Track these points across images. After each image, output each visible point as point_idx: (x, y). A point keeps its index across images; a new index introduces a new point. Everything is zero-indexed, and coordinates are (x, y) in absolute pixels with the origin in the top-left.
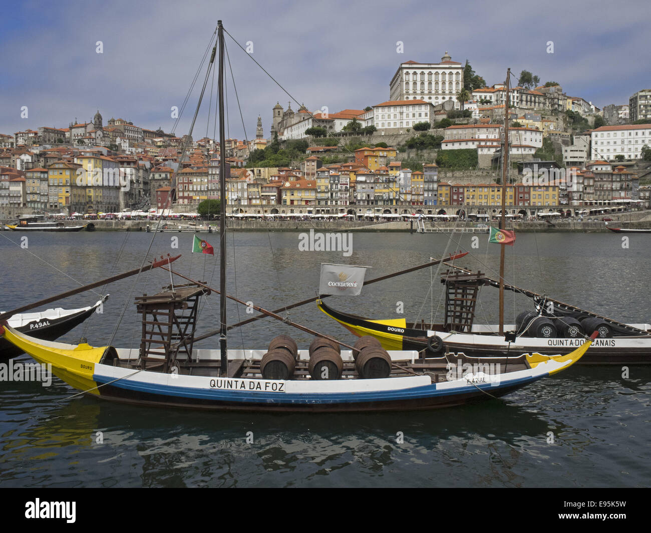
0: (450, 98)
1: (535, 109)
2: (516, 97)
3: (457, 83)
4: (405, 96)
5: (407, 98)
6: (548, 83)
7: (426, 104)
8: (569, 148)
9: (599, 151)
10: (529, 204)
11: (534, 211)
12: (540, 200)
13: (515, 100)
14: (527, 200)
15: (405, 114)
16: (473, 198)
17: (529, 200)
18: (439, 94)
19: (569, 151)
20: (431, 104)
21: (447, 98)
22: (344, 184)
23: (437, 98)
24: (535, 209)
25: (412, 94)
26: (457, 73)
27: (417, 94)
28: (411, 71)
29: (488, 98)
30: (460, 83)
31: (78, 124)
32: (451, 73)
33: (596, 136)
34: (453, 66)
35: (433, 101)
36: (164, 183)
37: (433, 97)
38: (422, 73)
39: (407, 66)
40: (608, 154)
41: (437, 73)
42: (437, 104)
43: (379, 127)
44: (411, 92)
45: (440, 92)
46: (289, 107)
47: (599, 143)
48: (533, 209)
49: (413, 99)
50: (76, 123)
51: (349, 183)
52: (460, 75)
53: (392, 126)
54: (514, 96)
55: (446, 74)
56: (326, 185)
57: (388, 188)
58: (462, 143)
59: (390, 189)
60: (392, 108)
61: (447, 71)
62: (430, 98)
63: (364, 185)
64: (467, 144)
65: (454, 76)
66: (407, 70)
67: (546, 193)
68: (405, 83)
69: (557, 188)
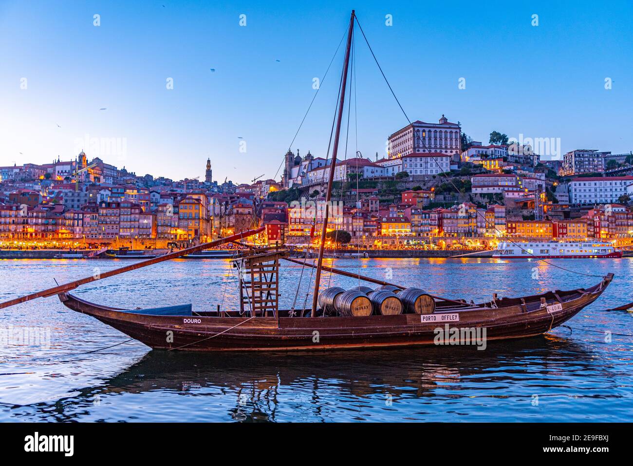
3: (456, 140)
4: (417, 149)
5: (418, 151)
7: (446, 156)
8: (557, 194)
9: (578, 197)
10: (567, 236)
15: (429, 164)
17: (566, 233)
18: (442, 149)
22: (433, 220)
25: (422, 148)
26: (456, 132)
27: (437, 148)
28: (421, 129)
30: (458, 140)
31: (61, 161)
32: (451, 132)
33: (575, 185)
34: (452, 126)
35: (449, 153)
37: (438, 151)
38: (430, 131)
39: (417, 125)
40: (590, 199)
41: (441, 132)
43: (408, 174)
44: (421, 146)
45: (443, 147)
46: (298, 154)
47: (578, 191)
52: (458, 134)
53: (419, 173)
54: (503, 152)
55: (447, 132)
56: (419, 220)
57: (468, 223)
58: (490, 188)
59: (470, 224)
60: (418, 159)
61: (449, 130)
62: (446, 152)
63: (449, 221)
64: (494, 189)
65: (454, 134)
66: (418, 128)
67: (578, 228)
68: (416, 138)
69: (586, 224)
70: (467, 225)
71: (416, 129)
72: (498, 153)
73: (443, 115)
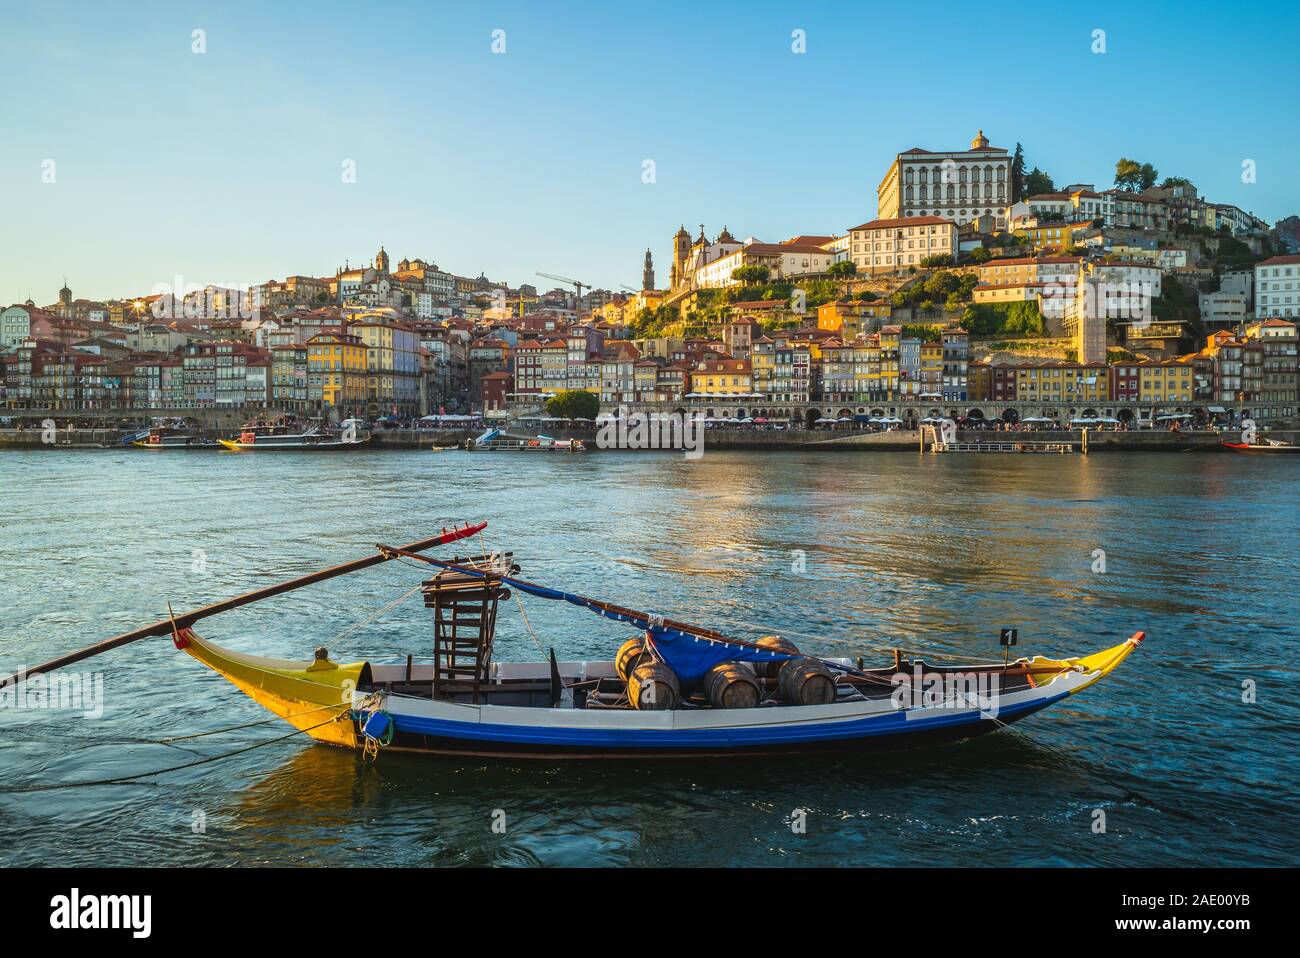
0: (988, 212)
1: (1146, 228)
2: (1109, 207)
3: (1001, 184)
4: (907, 211)
5: (910, 214)
6: (1170, 180)
7: (944, 223)
8: (1212, 297)
9: (1269, 301)
10: (1138, 397)
11: (1147, 410)
12: (1158, 392)
13: (1109, 212)
14: (1133, 392)
15: (906, 242)
16: (1032, 388)
17: (1138, 390)
18: (967, 206)
19: (1211, 301)
20: (953, 223)
21: (982, 212)
22: (800, 366)
23: (963, 213)
24: (1150, 408)
25: (918, 207)
26: (1001, 168)
27: (927, 207)
28: (916, 167)
29: (1058, 210)
30: (1006, 184)
31: (351, 268)
32: (989, 169)
33: (1264, 274)
34: (993, 155)
35: (957, 217)
36: (493, 365)
37: (957, 211)
38: (938, 170)
39: (910, 157)
40: (1287, 307)
41: (963, 169)
42: (963, 223)
43: (861, 265)
44: (916, 203)
45: (969, 202)
46: (702, 233)
47: (1270, 287)
48: (1145, 407)
49: (919, 215)
50: (347, 269)
51: (808, 363)
52: (1006, 171)
53: (884, 263)
54: (1105, 206)
55: (979, 169)
56: (771, 366)
57: (879, 371)
58: (1010, 290)
59: (883, 374)
60: (883, 232)
61: (982, 165)
62: (951, 213)
63: (836, 368)
64: (1019, 292)
65: (995, 173)
66: (909, 165)
67: (1169, 379)
68: (905, 187)
69: (1191, 369)
70: (877, 376)
71: (906, 166)
72: (1090, 209)
73: (981, 132)
